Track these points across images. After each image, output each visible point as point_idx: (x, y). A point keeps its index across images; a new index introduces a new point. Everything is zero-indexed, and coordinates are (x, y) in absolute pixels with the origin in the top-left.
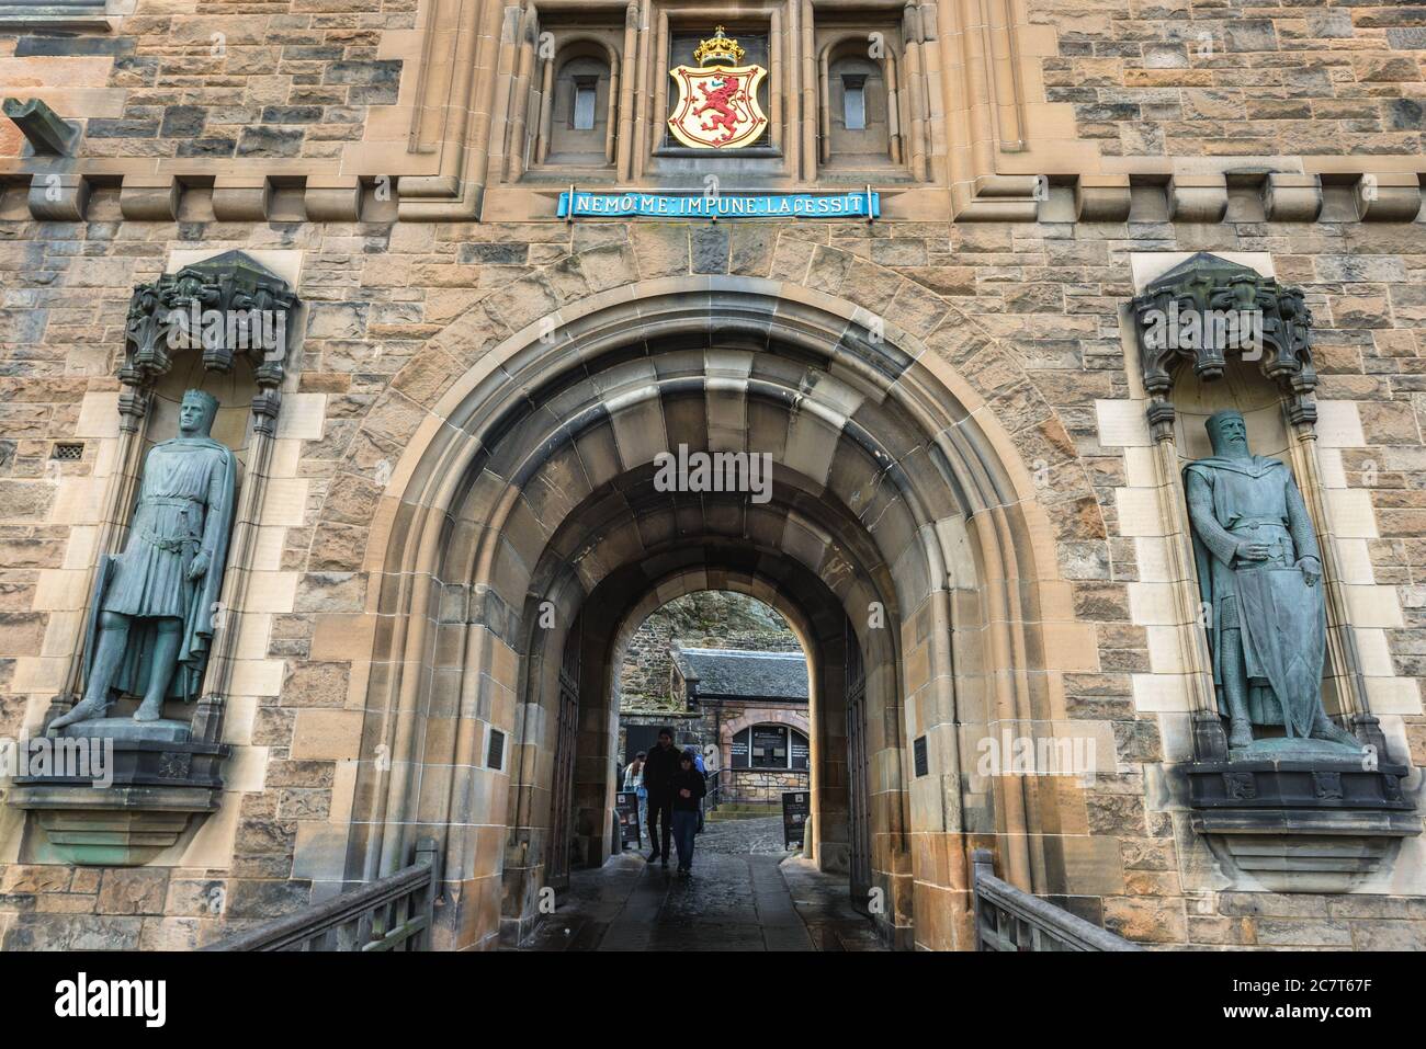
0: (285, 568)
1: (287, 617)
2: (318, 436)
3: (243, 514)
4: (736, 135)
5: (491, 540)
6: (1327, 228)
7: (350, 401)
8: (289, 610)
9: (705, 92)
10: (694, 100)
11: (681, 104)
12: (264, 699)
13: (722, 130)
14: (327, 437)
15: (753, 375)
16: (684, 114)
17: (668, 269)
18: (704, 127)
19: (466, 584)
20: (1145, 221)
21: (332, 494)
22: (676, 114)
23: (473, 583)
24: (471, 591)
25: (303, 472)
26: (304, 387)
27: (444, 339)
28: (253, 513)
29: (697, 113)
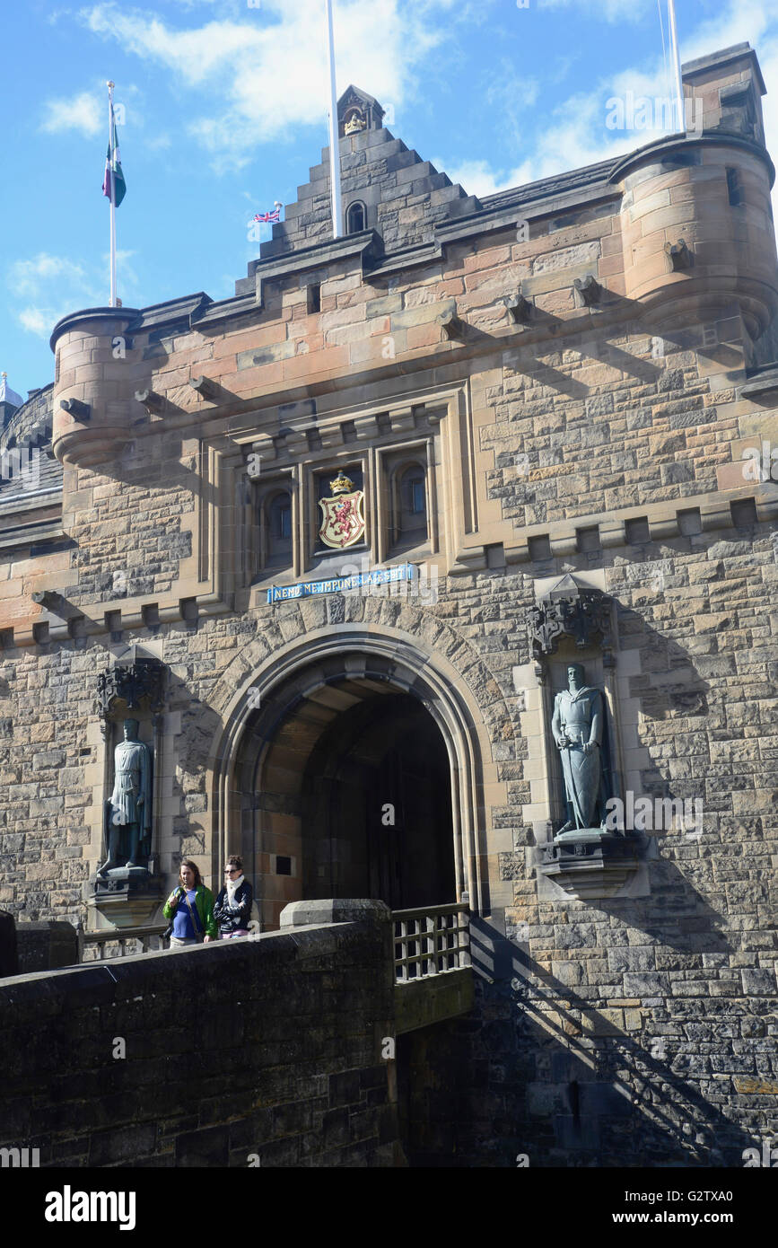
0: (174, 795)
1: (178, 817)
2: (180, 732)
3: (155, 774)
4: (353, 535)
5: (260, 769)
6: (634, 548)
7: (190, 714)
8: (178, 814)
9: (336, 512)
10: (330, 518)
11: (324, 521)
12: (174, 853)
13: (345, 534)
14: (184, 732)
15: (367, 668)
16: (326, 528)
17: (317, 624)
18: (336, 533)
19: (251, 792)
20: (542, 559)
21: (189, 759)
22: (323, 529)
23: (254, 790)
24: (254, 794)
25: (176, 749)
26: (171, 710)
27: (225, 677)
28: (159, 773)
29: (332, 525)
